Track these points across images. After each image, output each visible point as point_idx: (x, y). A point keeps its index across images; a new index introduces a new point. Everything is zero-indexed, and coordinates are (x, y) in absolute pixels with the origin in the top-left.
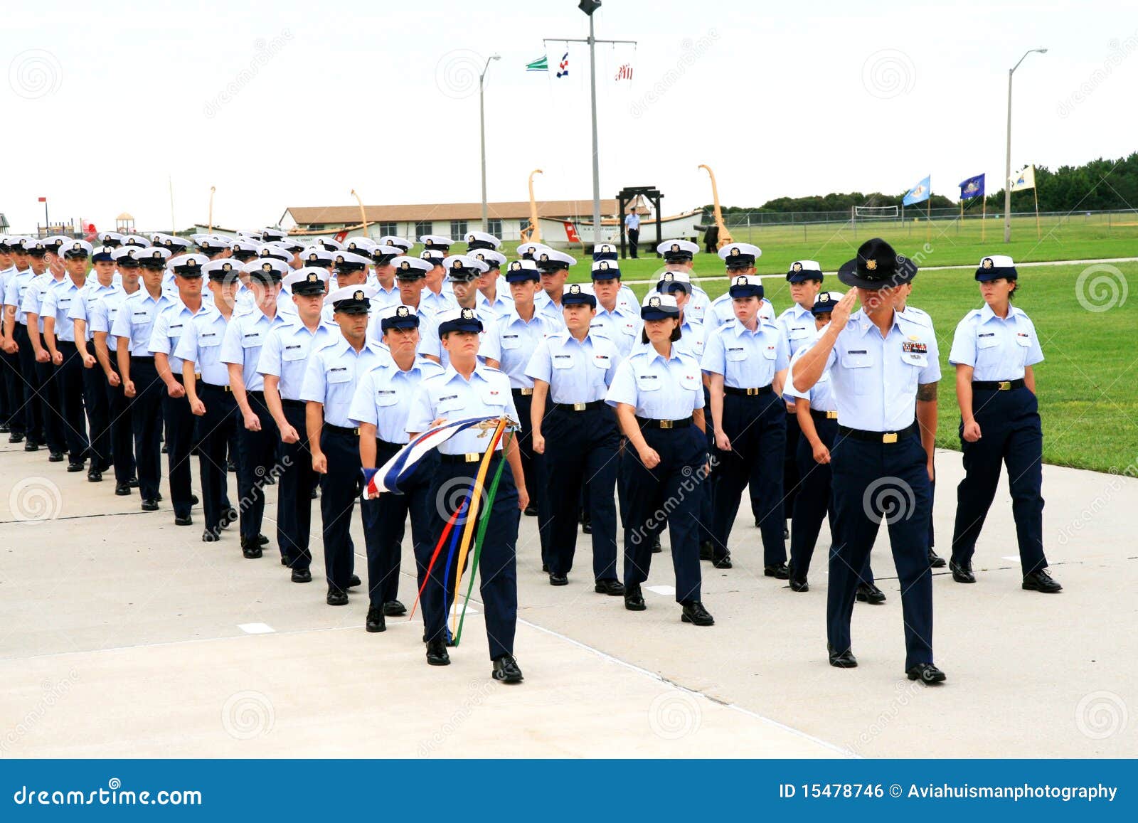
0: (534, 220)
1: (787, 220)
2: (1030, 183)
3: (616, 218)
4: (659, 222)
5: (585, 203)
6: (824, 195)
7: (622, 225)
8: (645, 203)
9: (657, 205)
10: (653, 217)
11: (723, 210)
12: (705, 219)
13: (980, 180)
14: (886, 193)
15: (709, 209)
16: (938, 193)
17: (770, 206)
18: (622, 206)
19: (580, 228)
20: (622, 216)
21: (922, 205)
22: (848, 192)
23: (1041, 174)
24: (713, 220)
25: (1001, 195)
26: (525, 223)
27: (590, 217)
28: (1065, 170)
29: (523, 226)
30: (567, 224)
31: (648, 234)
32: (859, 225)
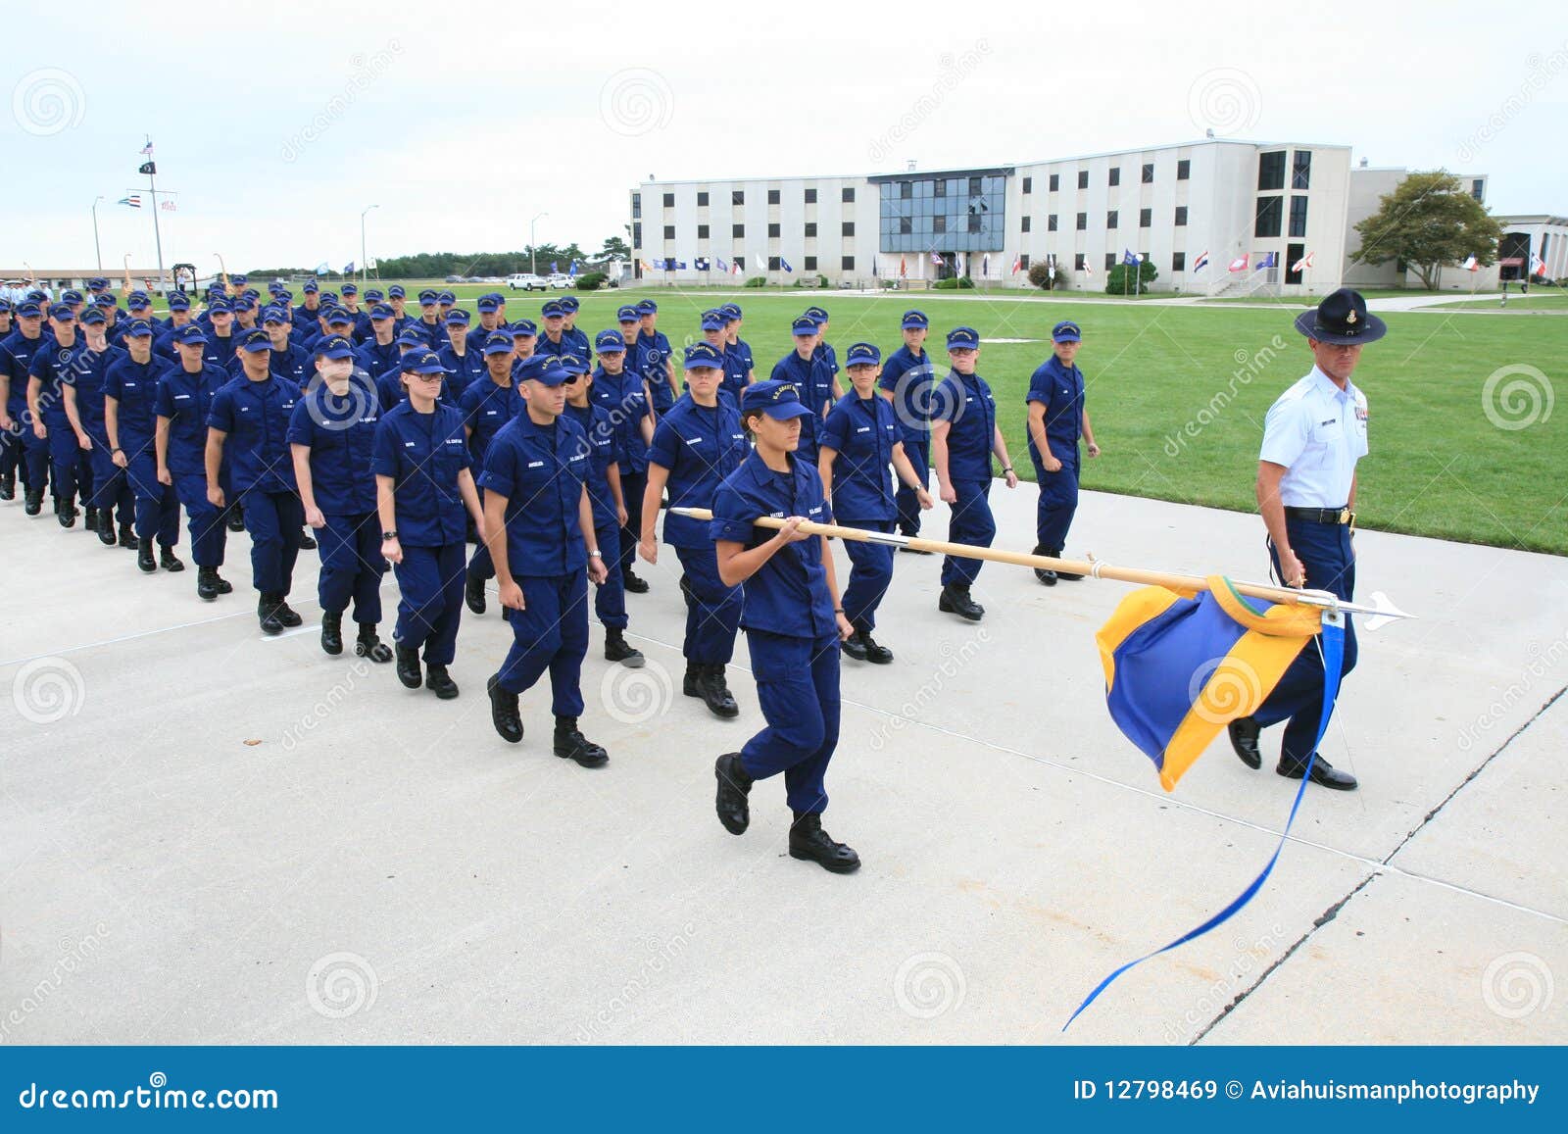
0: (129, 279)
1: (260, 280)
2: (375, 267)
3: (172, 278)
4: (195, 281)
5: (156, 271)
6: (277, 269)
7: (176, 282)
8: (187, 271)
9: (193, 273)
10: (192, 278)
11: (228, 275)
12: (219, 280)
13: (352, 264)
14: (307, 269)
15: (220, 275)
16: (332, 270)
17: (251, 274)
18: (175, 273)
19: (153, 283)
20: (176, 278)
21: (326, 275)
22: (289, 268)
23: (379, 262)
24: (222, 280)
25: (362, 270)
26: (123, 280)
27: (159, 278)
28: (389, 260)
29: (123, 282)
30: (146, 281)
31: (189, 287)
32: (295, 284)
